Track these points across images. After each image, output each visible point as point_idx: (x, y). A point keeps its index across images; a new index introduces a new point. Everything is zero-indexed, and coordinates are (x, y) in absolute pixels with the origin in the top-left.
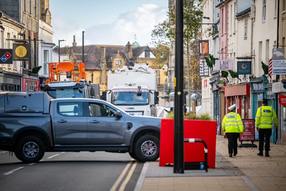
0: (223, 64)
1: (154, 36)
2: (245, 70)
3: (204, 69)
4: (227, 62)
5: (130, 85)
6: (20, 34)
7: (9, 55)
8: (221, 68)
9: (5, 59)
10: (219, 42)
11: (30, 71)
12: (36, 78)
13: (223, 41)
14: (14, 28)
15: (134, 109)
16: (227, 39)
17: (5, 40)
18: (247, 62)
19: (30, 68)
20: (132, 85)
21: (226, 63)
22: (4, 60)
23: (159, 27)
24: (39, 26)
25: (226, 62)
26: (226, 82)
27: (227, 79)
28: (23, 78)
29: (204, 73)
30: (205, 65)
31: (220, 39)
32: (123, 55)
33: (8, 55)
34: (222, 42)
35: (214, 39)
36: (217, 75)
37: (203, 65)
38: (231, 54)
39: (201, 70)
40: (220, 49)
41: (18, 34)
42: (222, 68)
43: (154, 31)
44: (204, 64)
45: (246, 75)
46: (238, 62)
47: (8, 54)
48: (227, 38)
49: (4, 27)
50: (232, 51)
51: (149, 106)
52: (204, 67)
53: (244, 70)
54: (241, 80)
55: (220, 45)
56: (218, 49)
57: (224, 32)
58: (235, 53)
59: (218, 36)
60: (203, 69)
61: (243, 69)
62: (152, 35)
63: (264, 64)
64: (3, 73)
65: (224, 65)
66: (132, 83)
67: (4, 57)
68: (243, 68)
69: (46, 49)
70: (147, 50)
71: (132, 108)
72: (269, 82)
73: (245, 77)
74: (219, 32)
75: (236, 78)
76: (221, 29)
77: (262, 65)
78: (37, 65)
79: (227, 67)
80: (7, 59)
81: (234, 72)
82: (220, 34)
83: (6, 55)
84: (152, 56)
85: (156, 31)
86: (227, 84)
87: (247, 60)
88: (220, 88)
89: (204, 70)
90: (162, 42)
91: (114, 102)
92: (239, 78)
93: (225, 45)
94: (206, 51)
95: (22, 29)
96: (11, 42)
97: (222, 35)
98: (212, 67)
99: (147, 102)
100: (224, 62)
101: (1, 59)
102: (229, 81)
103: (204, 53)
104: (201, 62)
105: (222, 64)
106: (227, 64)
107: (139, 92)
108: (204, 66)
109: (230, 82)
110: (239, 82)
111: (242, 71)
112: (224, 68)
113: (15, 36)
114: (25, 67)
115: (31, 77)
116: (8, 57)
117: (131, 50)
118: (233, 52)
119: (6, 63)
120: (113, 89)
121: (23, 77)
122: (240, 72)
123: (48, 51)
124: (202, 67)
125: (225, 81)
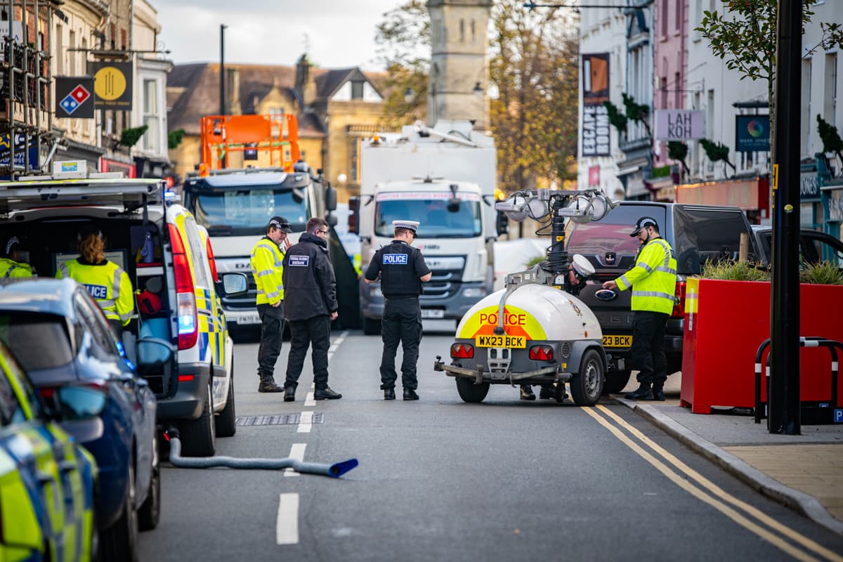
0: (677, 121)
1: (381, 40)
2: (757, 138)
3: (597, 135)
4: (688, 117)
5: (428, 181)
6: (96, 33)
7: (85, 95)
8: (670, 132)
9: (73, 104)
10: (651, 58)
11: (116, 140)
12: (126, 159)
13: (668, 56)
14: (83, 16)
15: (438, 247)
16: (683, 52)
17: (64, 50)
18: (757, 116)
19: (114, 131)
20: (433, 181)
21: (685, 119)
22: (70, 108)
23: (398, 16)
24: (134, 11)
25: (685, 116)
26: (680, 172)
27: (684, 164)
28: (102, 159)
29: (596, 145)
30: (599, 124)
31: (655, 49)
32: (292, 95)
33: (80, 95)
34: (665, 59)
35: (635, 50)
36: (647, 153)
37: (593, 124)
38: (698, 95)
39: (589, 139)
40: (657, 79)
41: (91, 35)
42: (674, 132)
43: (382, 28)
44: (596, 121)
45: (754, 154)
46: (737, 117)
47: (80, 90)
48: (683, 47)
49: (66, 14)
50: (701, 86)
51: (481, 239)
52: (595, 131)
53: (754, 139)
54: (734, 168)
55: (654, 66)
56: (647, 77)
57: (672, 30)
58: (711, 92)
59: (646, 43)
60: (593, 134)
61: (750, 137)
62: (376, 38)
63: (824, 121)
64: (66, 146)
65: (679, 124)
66: (431, 177)
67: (70, 100)
68: (753, 133)
69: (150, 76)
70: (358, 79)
71: (434, 247)
72: (836, 174)
73: (750, 158)
74: (652, 31)
75: (720, 163)
76: (660, 22)
77: (820, 125)
78: (127, 124)
79: (688, 129)
80: (77, 105)
81: (717, 144)
82: (654, 36)
83: (75, 94)
84: (369, 95)
85: (388, 27)
86: (683, 177)
87: (757, 111)
88: (655, 191)
89: (595, 139)
90: (406, 58)
91: (381, 228)
92: (731, 160)
93: (673, 68)
94: (602, 83)
95: (99, 18)
96: (79, 56)
97: (663, 38)
98: (626, 130)
99: (477, 230)
100: (679, 115)
101: (63, 104)
102: (689, 171)
103: (596, 89)
104: (589, 116)
105: (673, 120)
106: (688, 122)
107: (455, 201)
108: (596, 127)
109: (692, 173)
110: (730, 173)
111: (749, 141)
112: (679, 134)
113: (84, 40)
114: (104, 128)
115: (118, 156)
116: (80, 100)
117: (311, 78)
118: (707, 88)
119: (74, 116)
120: (380, 193)
121: (103, 156)
122: (743, 144)
123: (153, 81)
124: (589, 131)
125: (677, 169)
